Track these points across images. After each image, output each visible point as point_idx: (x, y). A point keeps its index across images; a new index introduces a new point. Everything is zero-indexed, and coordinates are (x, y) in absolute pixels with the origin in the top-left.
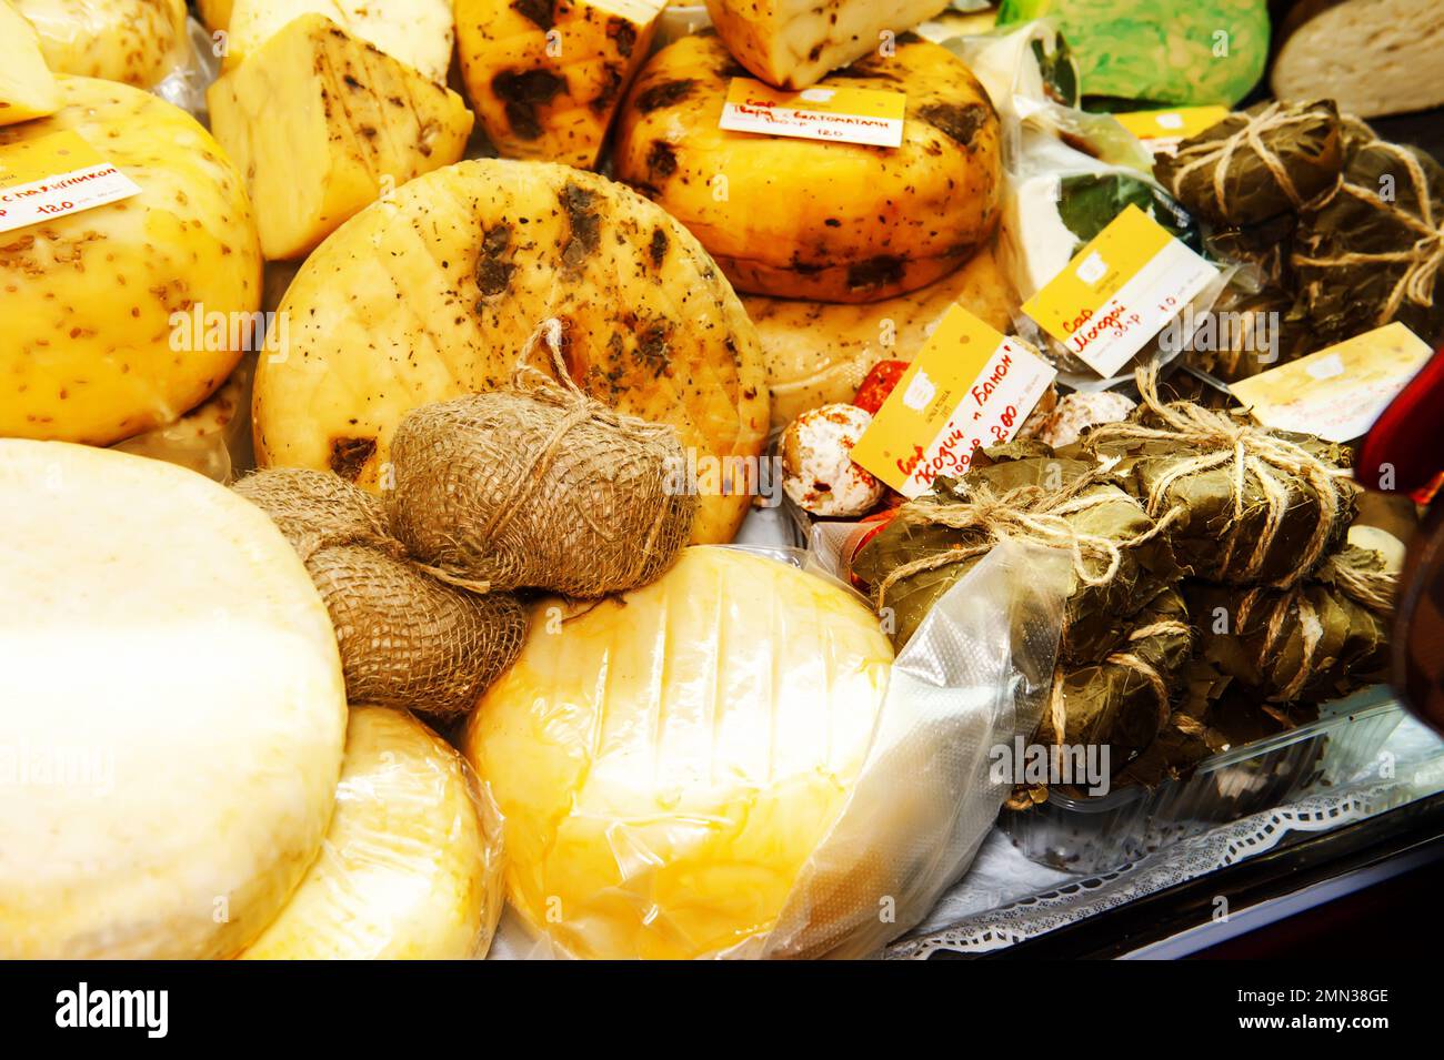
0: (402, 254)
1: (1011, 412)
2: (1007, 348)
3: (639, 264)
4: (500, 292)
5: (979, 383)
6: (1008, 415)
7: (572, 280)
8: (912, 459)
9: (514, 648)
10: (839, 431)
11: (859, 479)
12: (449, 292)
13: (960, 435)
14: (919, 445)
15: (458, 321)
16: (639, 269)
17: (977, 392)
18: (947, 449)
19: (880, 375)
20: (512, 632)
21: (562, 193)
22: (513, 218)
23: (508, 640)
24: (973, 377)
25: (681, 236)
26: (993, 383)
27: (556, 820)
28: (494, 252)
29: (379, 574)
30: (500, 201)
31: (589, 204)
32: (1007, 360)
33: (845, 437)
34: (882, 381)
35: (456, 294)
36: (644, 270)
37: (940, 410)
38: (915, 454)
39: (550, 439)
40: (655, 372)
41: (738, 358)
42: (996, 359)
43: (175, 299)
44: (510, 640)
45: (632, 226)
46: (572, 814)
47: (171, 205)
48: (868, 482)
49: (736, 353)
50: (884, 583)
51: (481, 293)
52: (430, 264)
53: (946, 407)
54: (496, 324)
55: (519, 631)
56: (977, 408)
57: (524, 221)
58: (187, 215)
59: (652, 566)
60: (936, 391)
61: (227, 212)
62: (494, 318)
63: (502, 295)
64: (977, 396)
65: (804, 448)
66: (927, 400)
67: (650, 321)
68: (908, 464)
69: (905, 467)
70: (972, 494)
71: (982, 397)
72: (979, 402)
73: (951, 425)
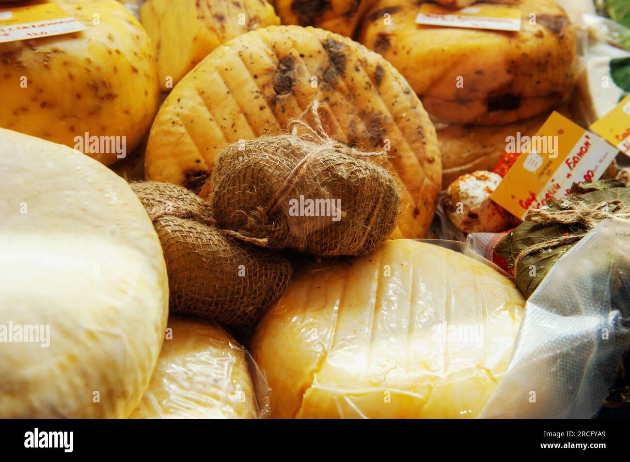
0: (231, 69)
1: (590, 174)
2: (587, 137)
3: (367, 83)
4: (286, 94)
5: (570, 156)
6: (588, 175)
7: (328, 90)
8: (528, 200)
9: (283, 285)
10: (483, 184)
11: (496, 212)
12: (257, 92)
13: (558, 187)
14: (533, 191)
15: (262, 108)
16: (368, 86)
17: (569, 162)
18: (550, 195)
19: (506, 159)
20: (281, 275)
21: (325, 43)
22: (296, 54)
23: (278, 280)
24: (567, 154)
25: (391, 71)
26: (579, 157)
27: (303, 391)
28: (284, 72)
29: (199, 231)
30: (289, 44)
31: (340, 49)
32: (587, 144)
33: (487, 187)
34: (508, 162)
35: (261, 93)
36: (370, 86)
37: (546, 171)
38: (530, 197)
39: (309, 155)
40: (375, 144)
41: (424, 140)
42: (581, 142)
43: (102, 92)
44: (280, 279)
45: (364, 63)
46: (313, 386)
47: (105, 40)
48: (501, 214)
49: (423, 137)
50: (518, 258)
51: (275, 93)
52: (246, 75)
53: (549, 171)
54: (284, 111)
55: (286, 275)
56: (568, 171)
57: (302, 56)
58: (113, 47)
59: (370, 242)
60: (543, 161)
61: (137, 50)
62: (283, 107)
63: (288, 95)
64: (569, 164)
65: (463, 193)
66: (539, 166)
67: (373, 115)
68: (526, 203)
69: (524, 204)
70: (574, 206)
71: (572, 165)
72: (570, 168)
73: (553, 181)
